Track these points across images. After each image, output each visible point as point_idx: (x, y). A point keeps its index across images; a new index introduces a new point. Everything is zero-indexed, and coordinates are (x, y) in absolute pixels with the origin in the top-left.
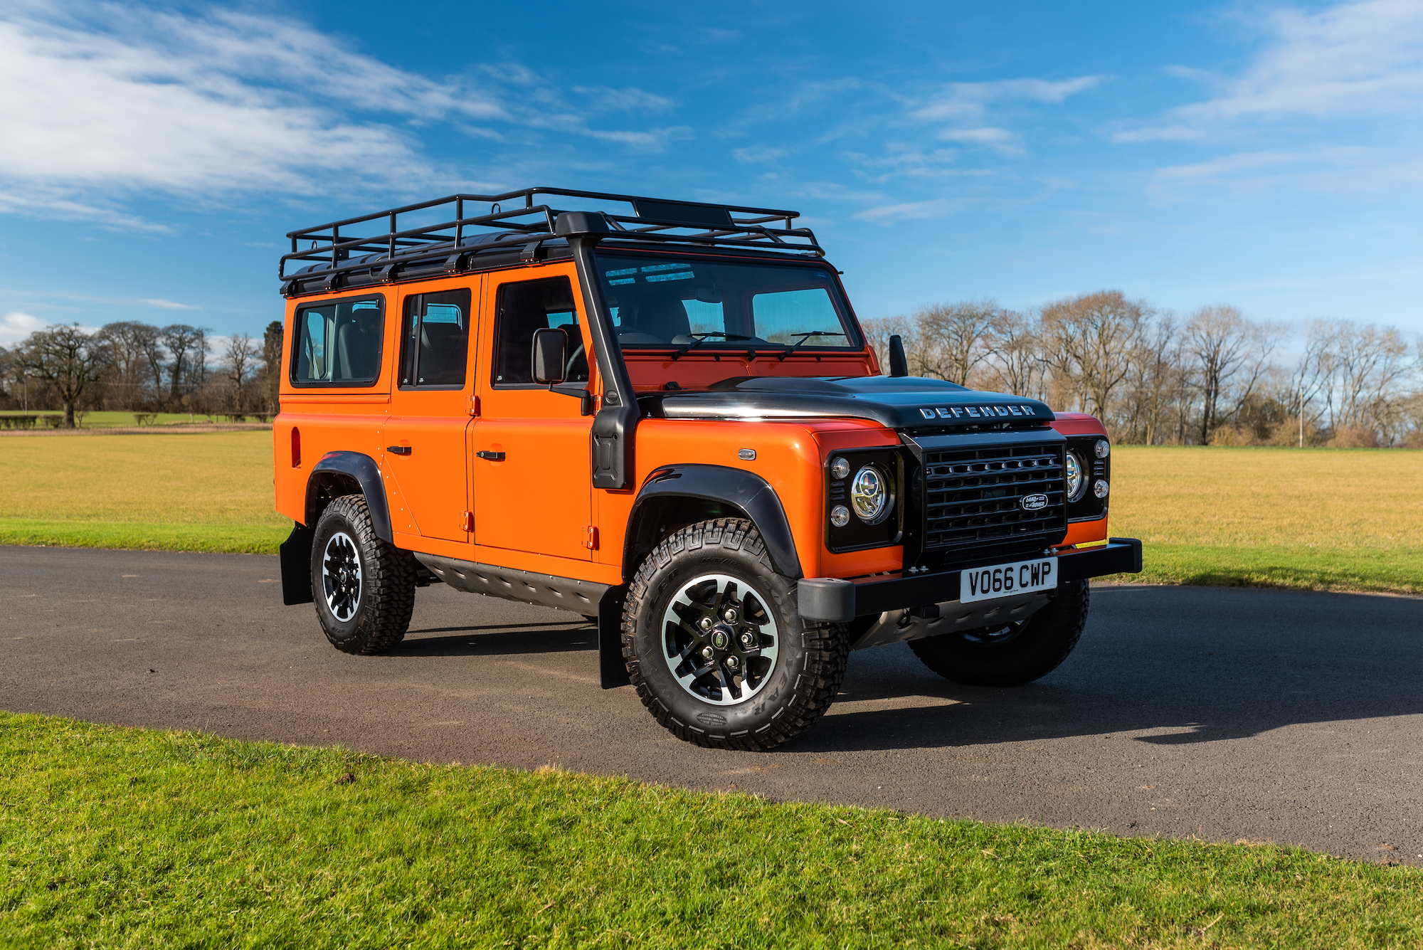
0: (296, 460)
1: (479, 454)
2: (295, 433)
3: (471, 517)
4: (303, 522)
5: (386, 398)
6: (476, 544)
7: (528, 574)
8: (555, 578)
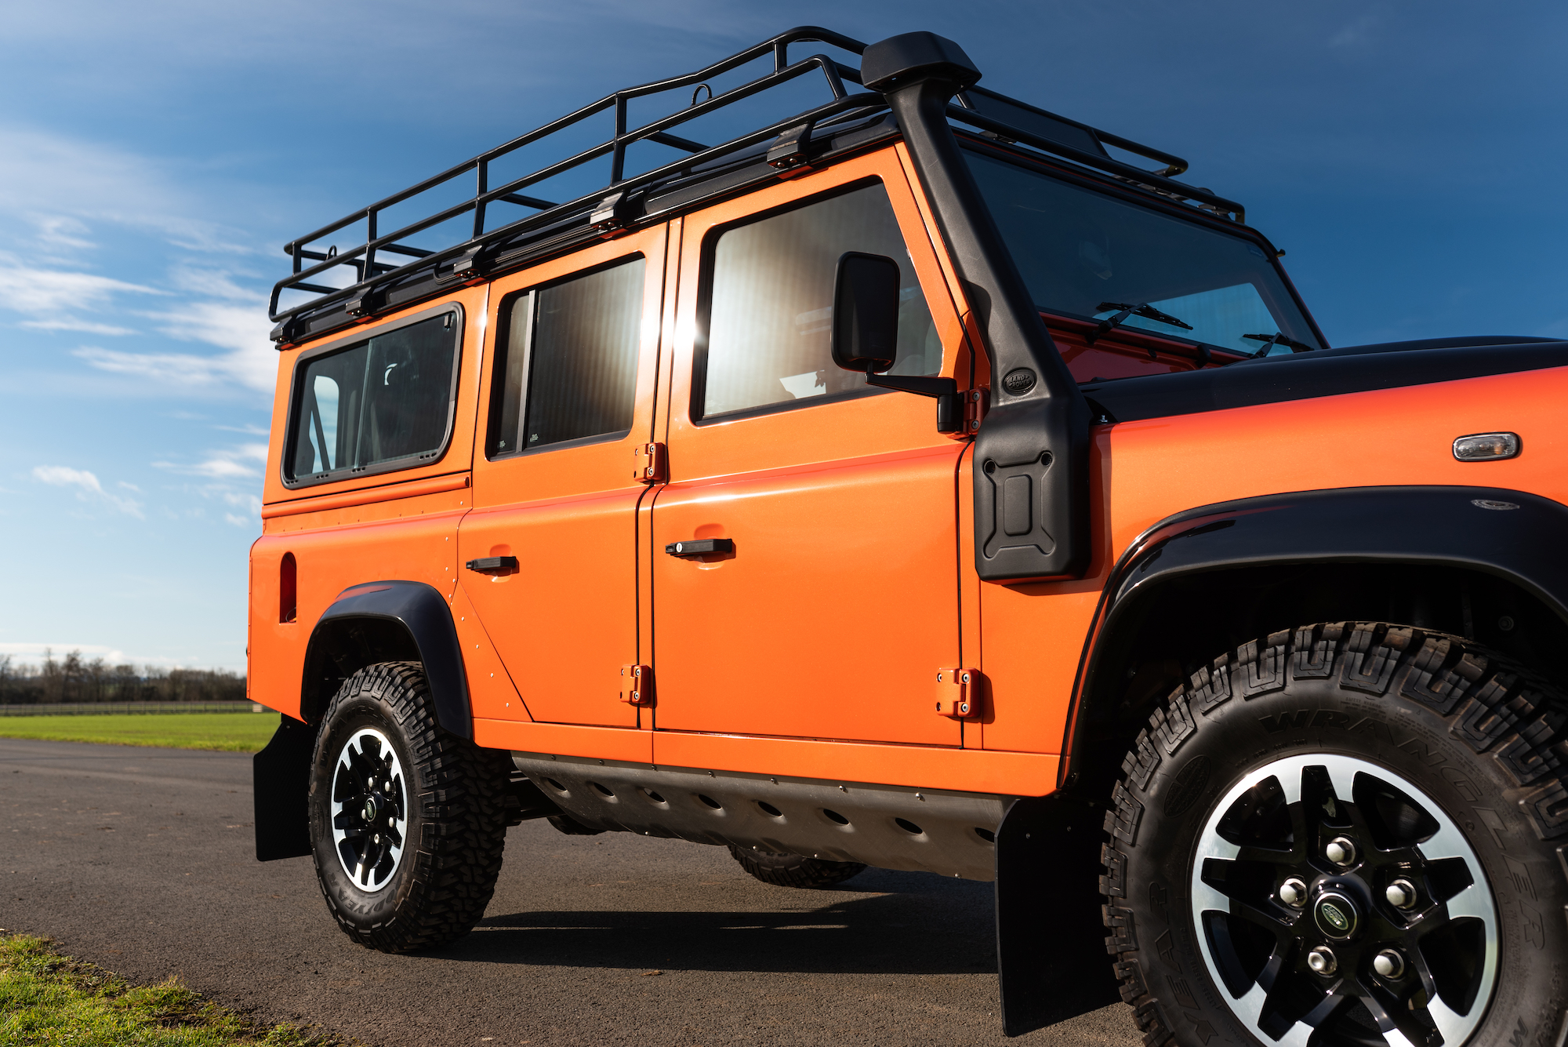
0: (288, 611)
1: (671, 550)
2: (289, 563)
3: (648, 678)
4: (296, 714)
5: (460, 479)
6: (655, 729)
7: (782, 784)
8: (850, 789)
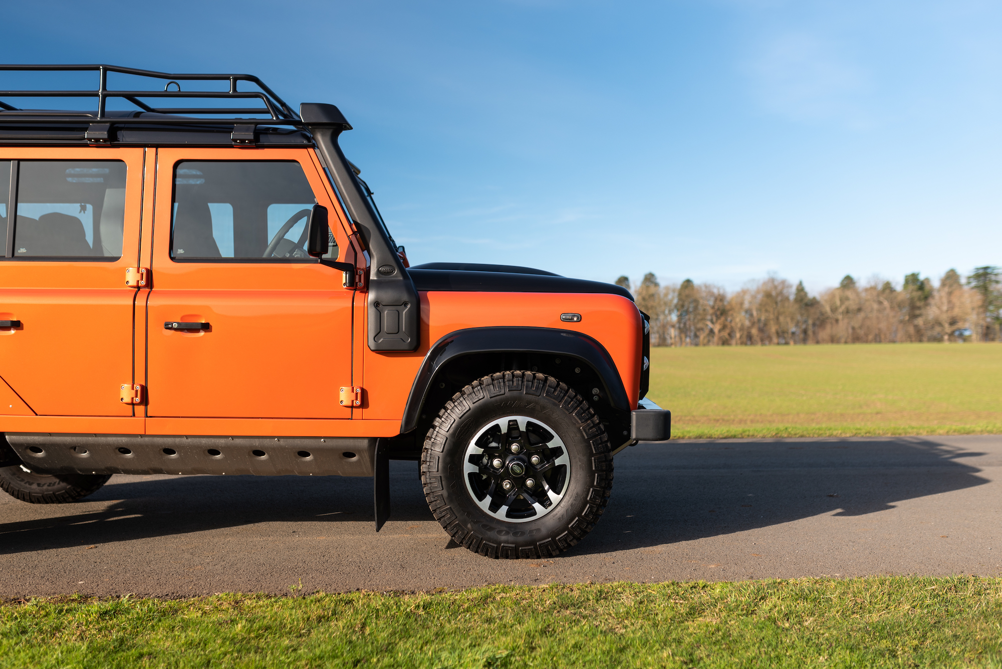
1: (168, 326)
3: (144, 391)
6: (147, 417)
7: (237, 439)
8: (282, 440)
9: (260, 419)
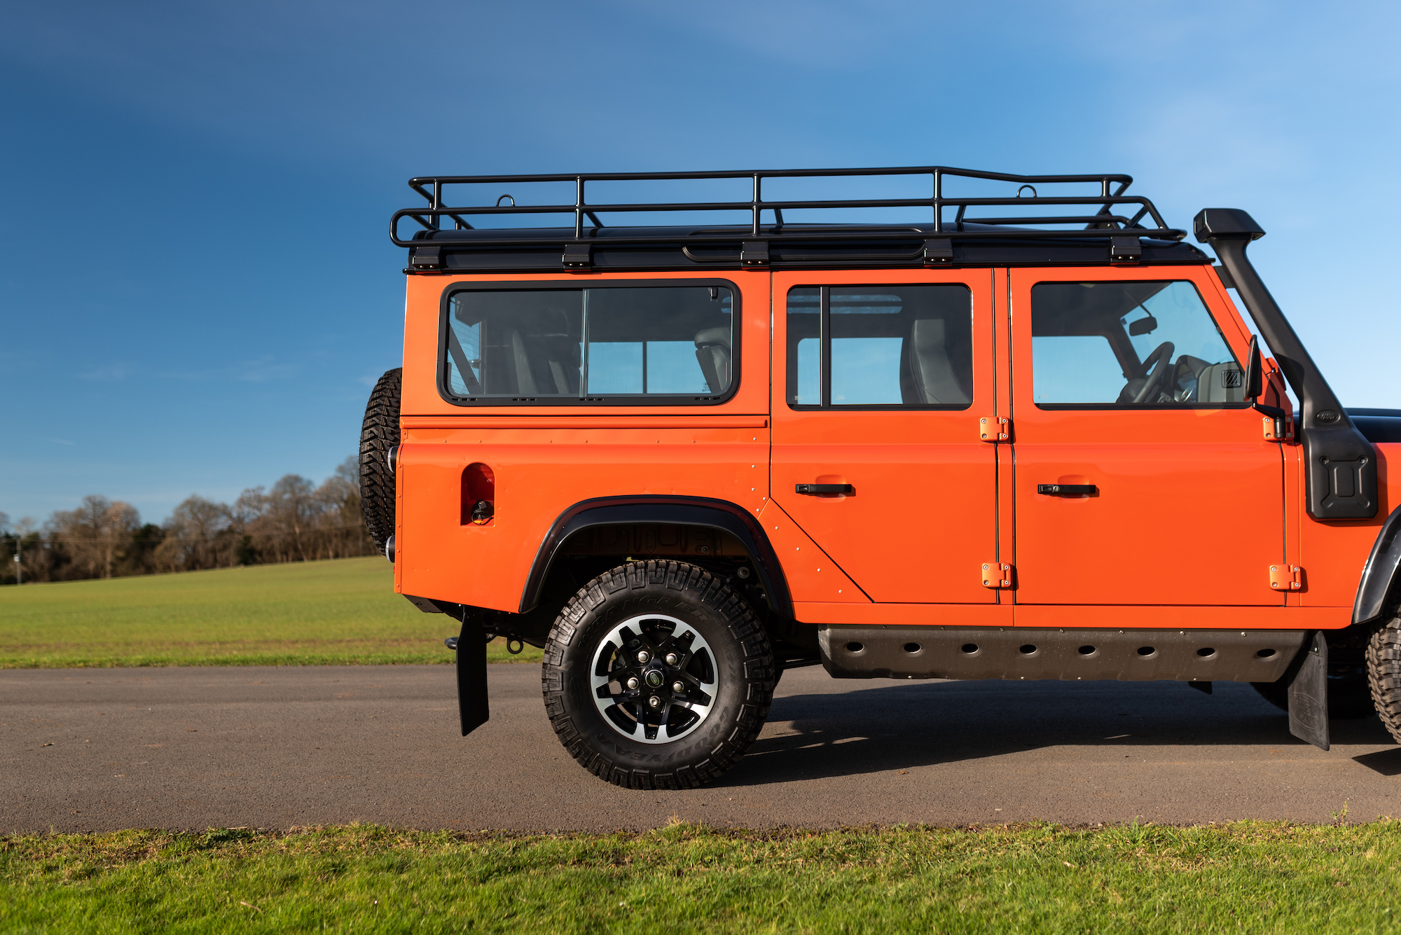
6: (1016, 604)
7: (1129, 633)
8: (1189, 633)
9: (1161, 607)
